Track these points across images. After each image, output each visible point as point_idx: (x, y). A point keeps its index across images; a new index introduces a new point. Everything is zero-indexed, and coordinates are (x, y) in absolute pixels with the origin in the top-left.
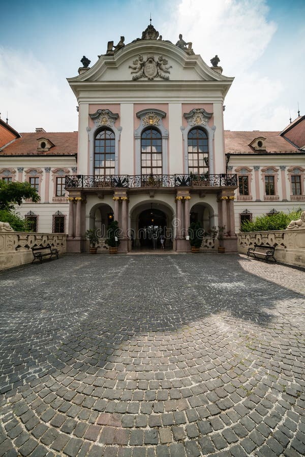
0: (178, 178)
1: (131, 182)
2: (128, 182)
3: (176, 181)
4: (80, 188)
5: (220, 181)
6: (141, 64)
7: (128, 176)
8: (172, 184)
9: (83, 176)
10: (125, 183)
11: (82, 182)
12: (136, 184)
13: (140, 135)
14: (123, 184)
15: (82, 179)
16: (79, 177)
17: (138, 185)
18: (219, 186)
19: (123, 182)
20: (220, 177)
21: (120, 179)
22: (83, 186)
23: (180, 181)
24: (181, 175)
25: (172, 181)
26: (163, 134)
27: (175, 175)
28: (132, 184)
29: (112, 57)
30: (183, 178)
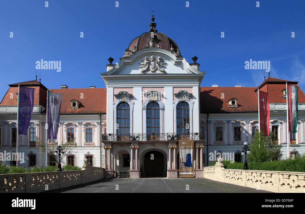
0: (170, 136)
1: (141, 137)
2: (139, 138)
3: (168, 137)
4: (111, 141)
5: (195, 137)
6: (147, 62)
7: (139, 134)
8: (166, 139)
9: (112, 134)
10: (138, 138)
11: (112, 138)
12: (143, 139)
13: (146, 107)
14: (136, 139)
15: (112, 136)
16: (110, 135)
17: (145, 140)
18: (194, 140)
19: (136, 138)
20: (195, 135)
21: (134, 136)
22: (112, 140)
23: (170, 137)
24: (171, 134)
25: (166, 137)
26: (161, 107)
27: (168, 133)
28: (141, 139)
29: (128, 59)
30: (173, 135)
